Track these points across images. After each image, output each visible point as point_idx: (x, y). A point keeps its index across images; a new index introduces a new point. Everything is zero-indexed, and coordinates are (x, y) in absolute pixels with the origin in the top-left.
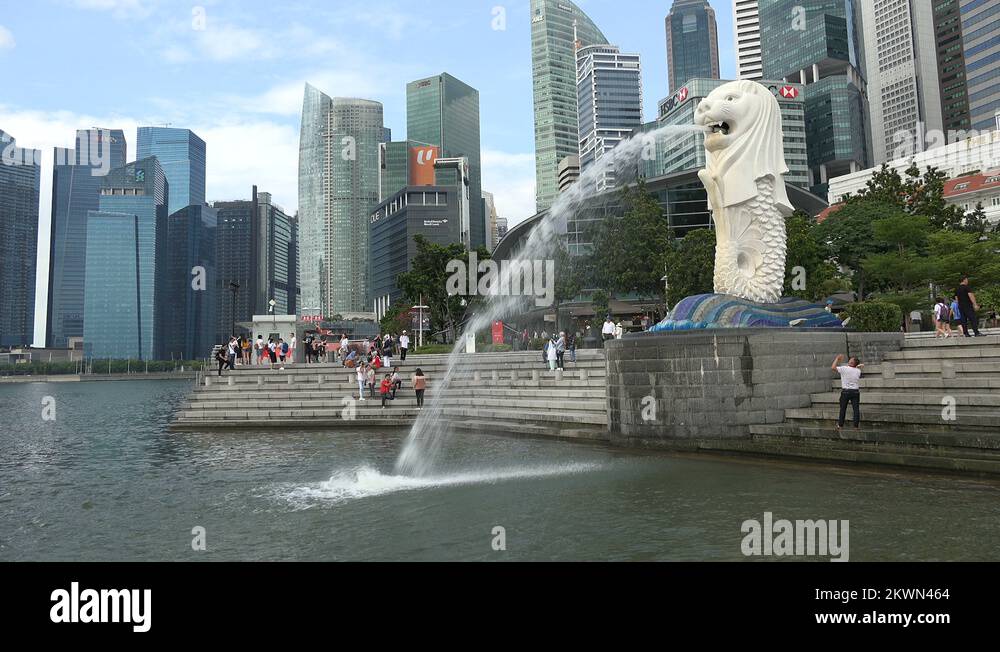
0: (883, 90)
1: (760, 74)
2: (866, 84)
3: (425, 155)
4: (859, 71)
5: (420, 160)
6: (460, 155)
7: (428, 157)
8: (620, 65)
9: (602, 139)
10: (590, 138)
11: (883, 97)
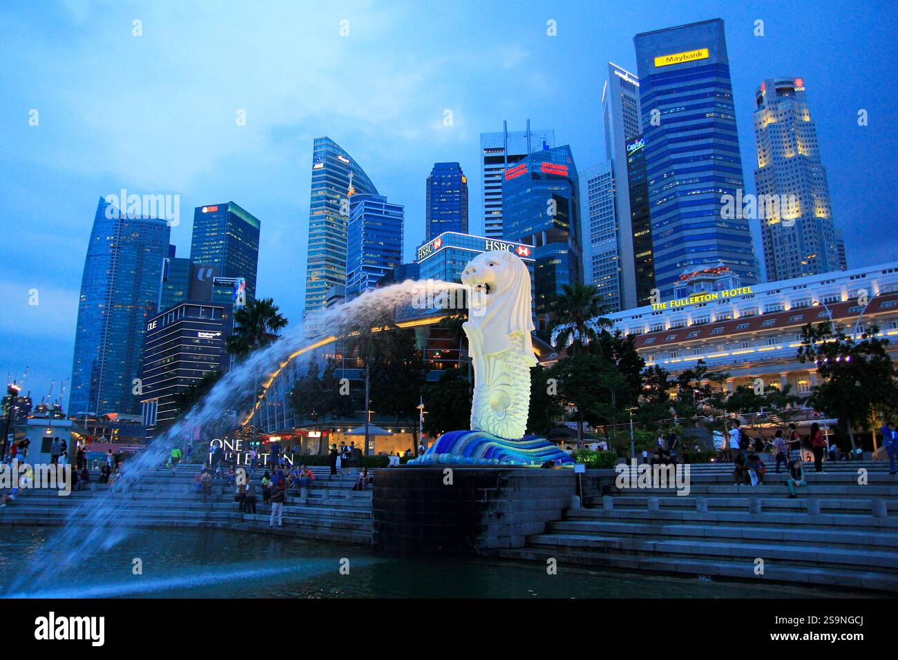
0: (593, 257)
1: (501, 234)
2: (582, 251)
3: (205, 274)
4: (577, 240)
5: (200, 277)
6: (238, 276)
7: (208, 276)
8: (386, 213)
9: (367, 274)
10: (357, 272)
11: (594, 263)
